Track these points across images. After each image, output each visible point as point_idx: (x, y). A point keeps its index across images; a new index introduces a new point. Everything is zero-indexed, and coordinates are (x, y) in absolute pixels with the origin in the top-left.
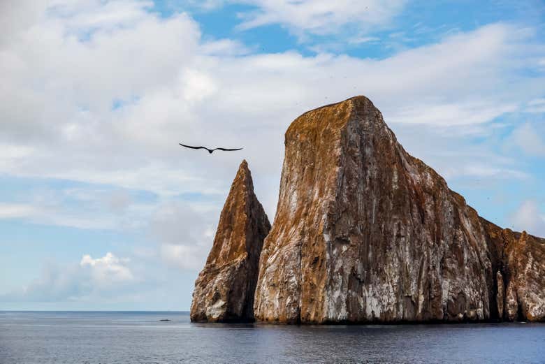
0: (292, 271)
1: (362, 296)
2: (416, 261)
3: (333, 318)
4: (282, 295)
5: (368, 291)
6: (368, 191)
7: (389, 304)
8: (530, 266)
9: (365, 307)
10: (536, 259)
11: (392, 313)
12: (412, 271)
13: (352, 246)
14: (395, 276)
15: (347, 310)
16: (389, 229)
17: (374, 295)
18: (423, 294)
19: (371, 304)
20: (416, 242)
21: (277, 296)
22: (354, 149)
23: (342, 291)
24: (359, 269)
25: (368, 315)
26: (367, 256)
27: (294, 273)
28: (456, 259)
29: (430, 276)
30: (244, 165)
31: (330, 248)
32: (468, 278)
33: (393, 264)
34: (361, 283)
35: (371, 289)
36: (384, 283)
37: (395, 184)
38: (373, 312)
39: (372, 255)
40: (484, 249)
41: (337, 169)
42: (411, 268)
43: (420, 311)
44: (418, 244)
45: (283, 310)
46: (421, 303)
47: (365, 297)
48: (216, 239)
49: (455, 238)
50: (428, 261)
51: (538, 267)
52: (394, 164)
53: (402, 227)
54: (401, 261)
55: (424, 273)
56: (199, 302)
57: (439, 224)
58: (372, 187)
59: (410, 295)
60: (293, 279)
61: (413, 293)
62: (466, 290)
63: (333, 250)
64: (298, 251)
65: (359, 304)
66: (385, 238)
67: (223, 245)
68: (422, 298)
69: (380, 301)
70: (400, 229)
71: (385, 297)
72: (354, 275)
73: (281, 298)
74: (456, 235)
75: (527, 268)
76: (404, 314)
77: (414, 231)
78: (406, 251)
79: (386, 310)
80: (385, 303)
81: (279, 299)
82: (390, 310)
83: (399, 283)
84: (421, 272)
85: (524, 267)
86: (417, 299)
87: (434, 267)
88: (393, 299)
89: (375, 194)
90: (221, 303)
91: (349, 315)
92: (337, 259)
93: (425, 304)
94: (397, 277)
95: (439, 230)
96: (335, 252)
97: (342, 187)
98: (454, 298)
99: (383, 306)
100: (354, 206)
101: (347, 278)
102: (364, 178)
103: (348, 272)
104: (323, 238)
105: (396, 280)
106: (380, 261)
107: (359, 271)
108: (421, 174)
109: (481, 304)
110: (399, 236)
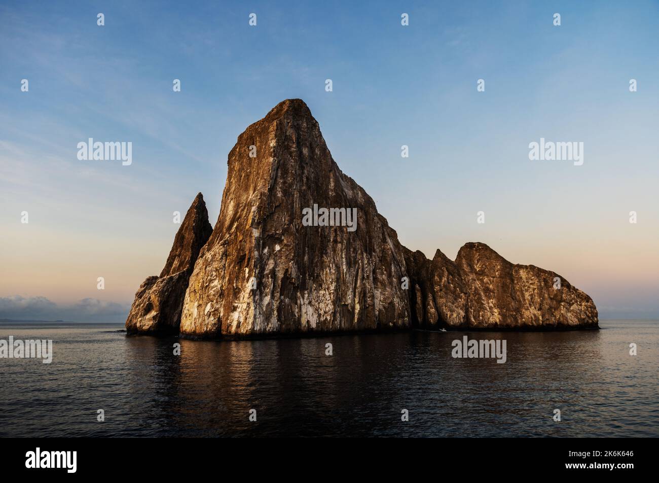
0: (214, 273)
1: (296, 303)
2: (352, 269)
3: (260, 329)
4: (201, 302)
5: (303, 298)
6: (304, 190)
7: (325, 312)
8: (446, 279)
9: (300, 316)
10: (449, 273)
11: (329, 323)
12: (348, 278)
13: (286, 245)
14: (332, 283)
15: (279, 320)
16: (326, 234)
17: (310, 303)
18: (359, 302)
19: (306, 313)
20: (352, 250)
21: (196, 304)
22: (291, 144)
23: (273, 297)
24: (294, 272)
25: (303, 326)
26: (303, 259)
27: (216, 276)
28: (386, 270)
29: (364, 284)
30: (200, 196)
31: (259, 244)
32: (396, 288)
33: (330, 270)
34: (296, 289)
35: (306, 295)
36: (320, 290)
37: (332, 190)
38: (308, 322)
39: (309, 258)
40: (404, 265)
41: (271, 159)
42: (348, 276)
43: (356, 321)
44: (353, 252)
45: (201, 320)
46: (357, 311)
47: (301, 305)
48: (169, 257)
49: (383, 251)
50: (363, 270)
51: (452, 281)
52: (330, 171)
53: (338, 233)
54: (338, 268)
55: (359, 281)
56: (133, 314)
57: (371, 238)
58: (309, 188)
59: (347, 303)
60: (216, 283)
61: (349, 301)
62: (395, 300)
63: (264, 248)
64: (223, 250)
65: (293, 312)
66: (322, 241)
67: (175, 262)
68: (358, 307)
69: (317, 310)
70: (336, 235)
71: (322, 305)
72: (288, 278)
73: (200, 305)
74: (384, 249)
75: (443, 281)
76: (340, 324)
77: (349, 239)
78: (342, 258)
79: (322, 319)
80: (322, 312)
81: (198, 307)
82: (326, 319)
83: (336, 290)
84: (356, 281)
85: (441, 279)
86: (353, 308)
87: (368, 276)
88: (331, 307)
89: (312, 195)
90: (153, 313)
91: (280, 326)
92: (268, 259)
93: (360, 313)
94: (334, 284)
95: (370, 242)
96: (266, 251)
97: (276, 180)
98: (384, 308)
99: (319, 315)
100: (289, 202)
101: (280, 282)
102: (301, 176)
103: (280, 275)
104: (251, 233)
105: (332, 287)
106: (317, 266)
107: (294, 275)
108: (353, 190)
109: (406, 313)
110: (335, 241)
